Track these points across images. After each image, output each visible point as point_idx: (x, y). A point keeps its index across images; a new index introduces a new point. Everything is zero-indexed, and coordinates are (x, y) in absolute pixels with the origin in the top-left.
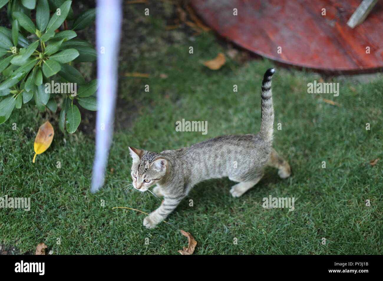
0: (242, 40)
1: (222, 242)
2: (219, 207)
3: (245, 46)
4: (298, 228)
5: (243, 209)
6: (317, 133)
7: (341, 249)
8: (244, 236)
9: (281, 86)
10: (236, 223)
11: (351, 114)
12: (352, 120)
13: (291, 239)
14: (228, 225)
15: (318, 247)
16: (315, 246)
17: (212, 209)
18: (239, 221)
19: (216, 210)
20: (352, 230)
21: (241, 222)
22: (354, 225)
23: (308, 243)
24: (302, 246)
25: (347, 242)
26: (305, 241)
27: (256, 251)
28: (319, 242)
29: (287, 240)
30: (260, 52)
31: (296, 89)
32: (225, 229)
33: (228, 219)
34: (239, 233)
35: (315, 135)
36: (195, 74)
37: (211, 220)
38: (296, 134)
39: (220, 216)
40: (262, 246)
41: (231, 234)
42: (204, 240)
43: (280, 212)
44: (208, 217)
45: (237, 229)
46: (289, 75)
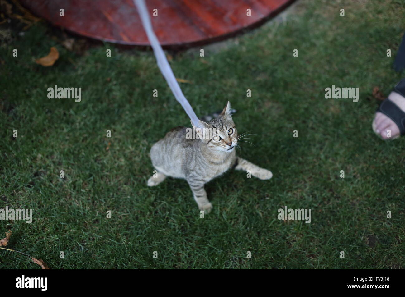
0: (77, 27)
1: (78, 262)
2: (70, 224)
3: (82, 32)
4: (160, 229)
5: (97, 220)
6: (170, 118)
7: (210, 244)
8: (103, 250)
9: (125, 72)
10: (91, 238)
11: (205, 90)
12: (206, 96)
13: (154, 243)
14: (82, 241)
15: (184, 247)
16: (181, 246)
17: (63, 228)
18: (95, 235)
19: (67, 228)
20: (219, 220)
21: (97, 236)
22: (221, 214)
23: (173, 243)
24: (167, 248)
25: (215, 235)
26: (169, 242)
27: (117, 265)
28: (185, 240)
29: (150, 245)
30: (99, 37)
31: (142, 73)
32: (80, 247)
33: (82, 235)
34: (96, 248)
35: (168, 121)
36: (29, 75)
37: (63, 240)
38: (147, 124)
39: (72, 234)
40: (122, 258)
41: (86, 251)
42: (59, 265)
43: (139, 216)
44: (59, 237)
45: (94, 243)
46: (132, 59)
